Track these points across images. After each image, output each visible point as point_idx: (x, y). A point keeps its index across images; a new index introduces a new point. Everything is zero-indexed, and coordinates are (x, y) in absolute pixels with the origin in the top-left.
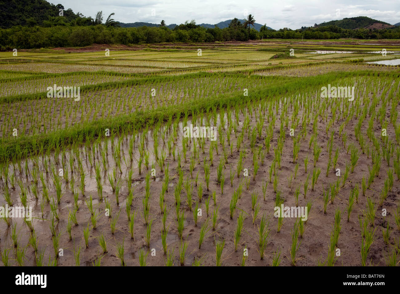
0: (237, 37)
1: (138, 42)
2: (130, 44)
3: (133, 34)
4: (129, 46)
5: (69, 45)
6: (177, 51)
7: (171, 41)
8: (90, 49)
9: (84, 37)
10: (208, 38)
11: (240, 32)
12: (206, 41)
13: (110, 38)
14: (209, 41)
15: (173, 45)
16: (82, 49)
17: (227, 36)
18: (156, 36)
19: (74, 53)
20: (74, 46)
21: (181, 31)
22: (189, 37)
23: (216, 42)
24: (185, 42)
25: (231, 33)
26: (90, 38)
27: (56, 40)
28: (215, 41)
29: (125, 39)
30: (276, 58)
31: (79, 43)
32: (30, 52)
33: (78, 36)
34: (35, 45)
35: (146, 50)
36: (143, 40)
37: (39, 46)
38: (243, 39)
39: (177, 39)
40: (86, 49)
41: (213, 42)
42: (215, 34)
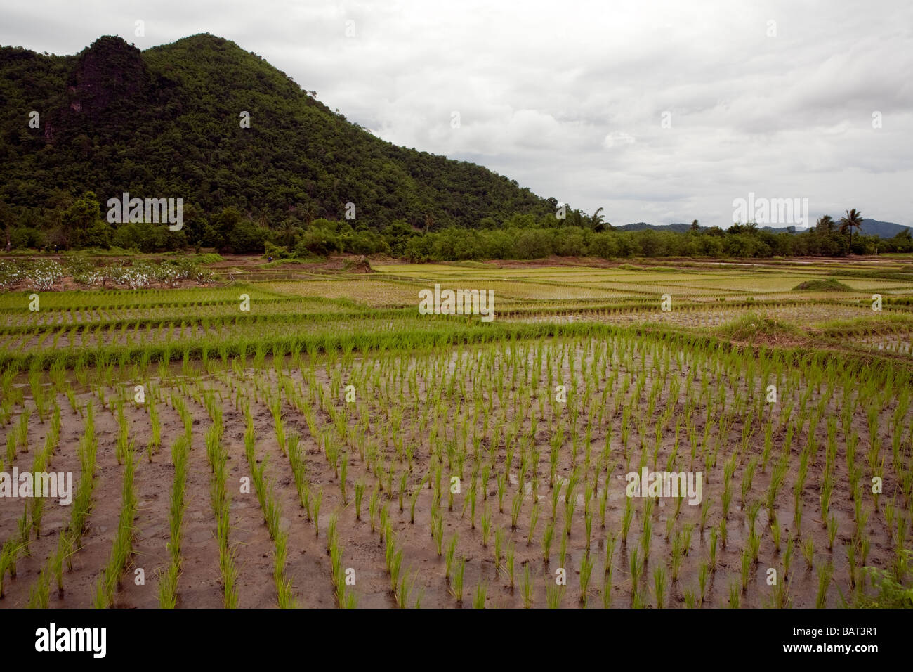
0: (822, 249)
1: (628, 254)
2: (612, 258)
3: (620, 242)
4: (610, 261)
5: (512, 256)
6: (675, 271)
7: (689, 254)
8: (543, 263)
9: (534, 245)
10: (759, 250)
11: (829, 241)
12: (755, 255)
13: (580, 247)
14: (761, 257)
15: (690, 260)
16: (529, 263)
17: (800, 247)
18: (660, 245)
19: (507, 268)
20: (520, 259)
21: (709, 237)
22: (722, 247)
23: (775, 257)
24: (715, 257)
25: (810, 241)
26: (546, 246)
27: (492, 249)
28: (773, 255)
29: (605, 249)
30: (803, 288)
31: (527, 254)
32: (454, 266)
33: (527, 243)
34: (461, 255)
35: (624, 268)
36: (635, 250)
37: (467, 257)
38: (835, 253)
39: (700, 251)
40: (535, 263)
41: (770, 256)
42: (775, 243)
